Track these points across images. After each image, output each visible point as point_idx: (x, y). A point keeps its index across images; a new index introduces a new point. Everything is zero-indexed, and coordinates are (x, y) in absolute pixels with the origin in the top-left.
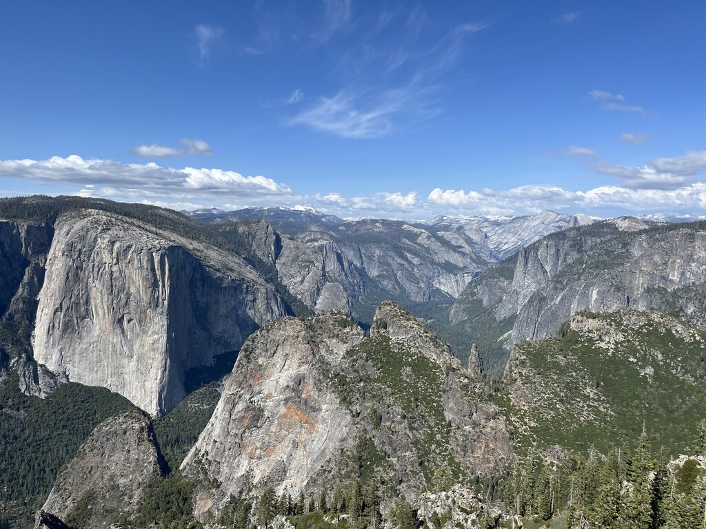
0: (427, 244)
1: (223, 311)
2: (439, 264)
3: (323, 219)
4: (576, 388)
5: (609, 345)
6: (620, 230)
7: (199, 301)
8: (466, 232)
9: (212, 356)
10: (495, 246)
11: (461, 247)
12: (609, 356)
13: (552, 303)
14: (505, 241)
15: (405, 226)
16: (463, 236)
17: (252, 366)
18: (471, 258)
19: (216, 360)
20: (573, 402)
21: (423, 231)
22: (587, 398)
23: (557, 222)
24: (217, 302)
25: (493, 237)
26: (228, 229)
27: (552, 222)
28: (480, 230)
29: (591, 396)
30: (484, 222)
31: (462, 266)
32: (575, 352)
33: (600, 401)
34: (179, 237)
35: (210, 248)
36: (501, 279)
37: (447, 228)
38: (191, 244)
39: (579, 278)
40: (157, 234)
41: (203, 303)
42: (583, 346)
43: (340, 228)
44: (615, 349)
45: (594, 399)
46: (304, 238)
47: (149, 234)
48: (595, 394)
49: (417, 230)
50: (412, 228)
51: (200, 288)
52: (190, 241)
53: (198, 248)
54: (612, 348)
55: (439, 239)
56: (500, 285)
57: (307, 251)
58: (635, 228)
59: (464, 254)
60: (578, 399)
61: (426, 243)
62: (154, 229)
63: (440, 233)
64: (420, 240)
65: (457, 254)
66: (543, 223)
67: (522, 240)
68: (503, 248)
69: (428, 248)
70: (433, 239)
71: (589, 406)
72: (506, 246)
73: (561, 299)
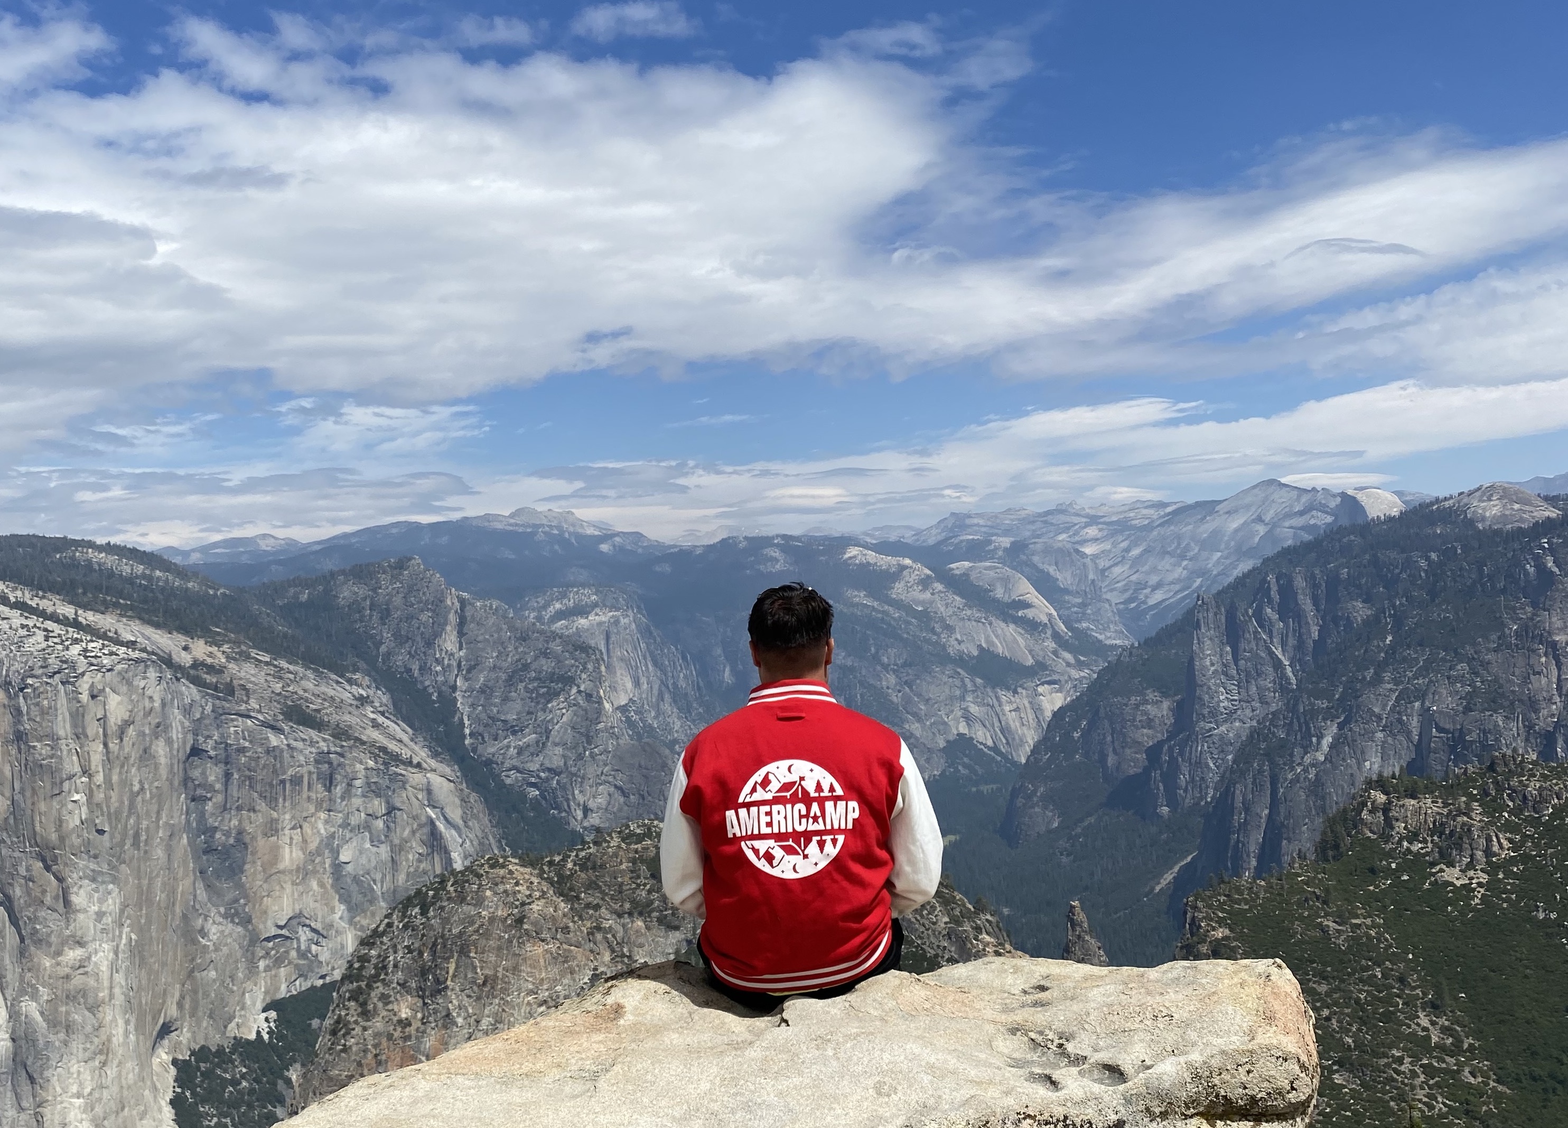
0: (922, 603)
1: (290, 856)
2: (961, 661)
3: (604, 547)
4: (1388, 1017)
5: (1471, 873)
6: (1480, 526)
7: (216, 829)
8: (1036, 559)
9: (259, 1005)
10: (1127, 595)
11: (1027, 605)
12: (1474, 910)
13: (1308, 759)
14: (1154, 580)
15: (853, 551)
16: (1026, 569)
17: (378, 1024)
18: (1056, 636)
19: (273, 1014)
20: (1383, 1061)
21: (907, 561)
22: (1420, 1045)
23: (1301, 513)
24: (272, 829)
25: (1117, 570)
26: (304, 597)
27: (1289, 516)
28: (1077, 551)
29: (1434, 1039)
30: (1087, 525)
31: (1030, 661)
32: (1374, 902)
33: (1461, 1051)
34: (149, 631)
35: (248, 657)
36: (1151, 695)
37: (976, 551)
38: (186, 648)
39: (1377, 680)
40: (76, 624)
41: (227, 834)
42: (1398, 883)
43: (658, 569)
44: (1488, 886)
45: (1441, 1047)
46: (545, 607)
47: (50, 625)
48: (1444, 1030)
49: (885, 561)
50: (871, 556)
51: (218, 786)
52: (182, 639)
53: (209, 661)
54: (1480, 885)
55: (958, 585)
56: (1146, 713)
57: (552, 645)
58: (1522, 520)
59: (1032, 627)
60: (1398, 1054)
61: (919, 596)
62: (68, 610)
63: (960, 566)
64: (898, 590)
65: (1012, 626)
66: (1260, 519)
67: (1203, 573)
68: (1151, 602)
69: (925, 613)
70: (939, 586)
71: (1429, 1071)
72: (1158, 596)
73: (1332, 747)
